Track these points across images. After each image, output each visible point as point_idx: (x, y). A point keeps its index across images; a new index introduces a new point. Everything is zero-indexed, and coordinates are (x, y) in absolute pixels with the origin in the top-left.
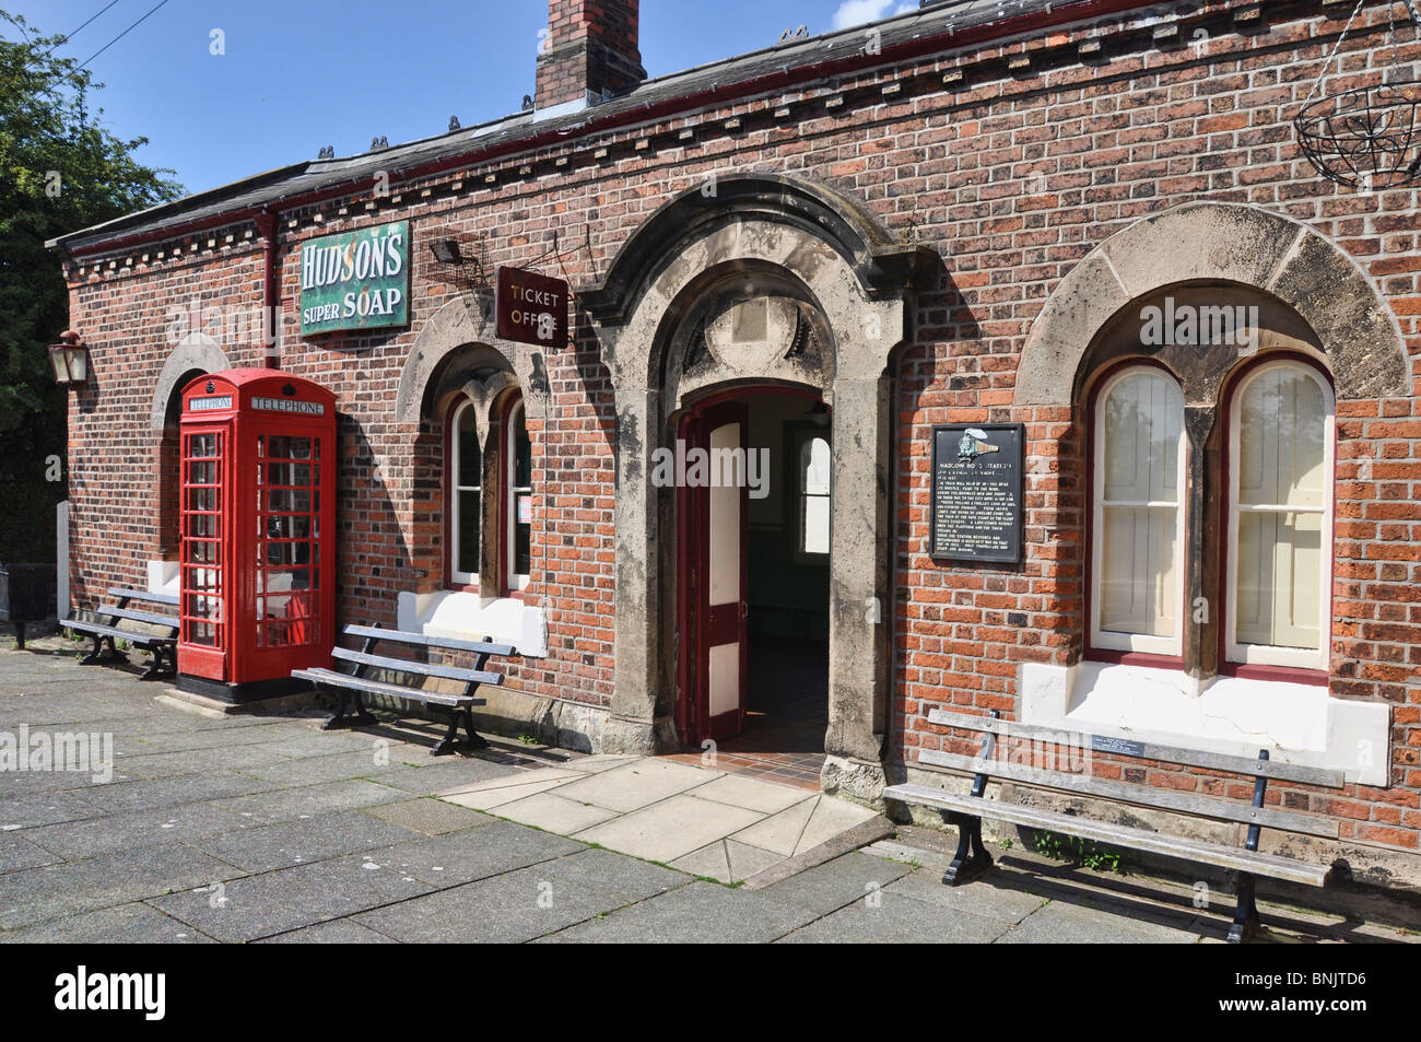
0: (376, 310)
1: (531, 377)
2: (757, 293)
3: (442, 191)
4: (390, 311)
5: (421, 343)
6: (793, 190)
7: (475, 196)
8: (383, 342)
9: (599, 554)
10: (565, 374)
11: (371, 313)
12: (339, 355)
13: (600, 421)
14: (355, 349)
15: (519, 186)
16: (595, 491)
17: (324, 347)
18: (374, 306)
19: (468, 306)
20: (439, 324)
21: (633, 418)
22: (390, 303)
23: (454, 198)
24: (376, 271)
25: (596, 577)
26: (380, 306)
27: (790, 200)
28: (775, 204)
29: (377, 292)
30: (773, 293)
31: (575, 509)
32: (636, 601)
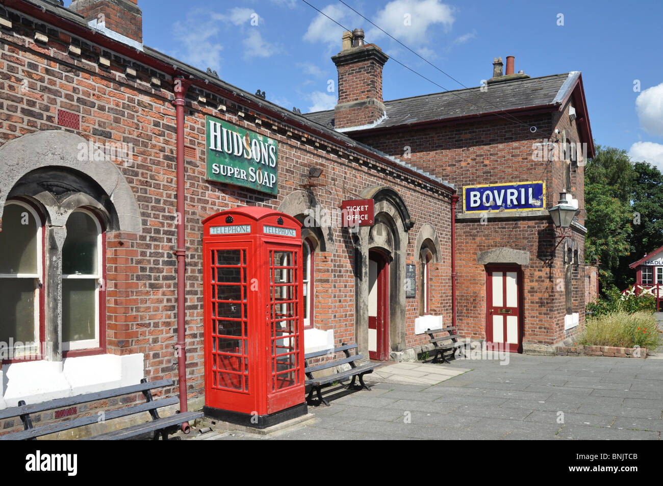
0: (266, 182)
1: (328, 235)
2: (381, 222)
3: (297, 137)
4: (271, 186)
5: (282, 207)
6: (400, 199)
7: (308, 147)
8: (262, 200)
9: (349, 305)
10: (338, 236)
11: (263, 184)
12: (234, 200)
13: (349, 256)
14: (245, 200)
15: (324, 153)
16: (347, 281)
17: (223, 191)
18: (264, 180)
19: (303, 196)
20: (291, 200)
21: (366, 257)
22: (271, 182)
23: (299, 143)
24: (265, 161)
25: (348, 313)
26: (267, 181)
27: (398, 201)
28: (394, 200)
29: (266, 173)
30: (384, 223)
31: (342, 289)
32: (366, 319)
